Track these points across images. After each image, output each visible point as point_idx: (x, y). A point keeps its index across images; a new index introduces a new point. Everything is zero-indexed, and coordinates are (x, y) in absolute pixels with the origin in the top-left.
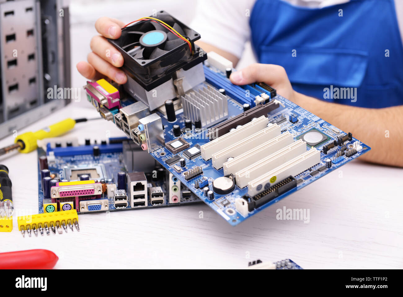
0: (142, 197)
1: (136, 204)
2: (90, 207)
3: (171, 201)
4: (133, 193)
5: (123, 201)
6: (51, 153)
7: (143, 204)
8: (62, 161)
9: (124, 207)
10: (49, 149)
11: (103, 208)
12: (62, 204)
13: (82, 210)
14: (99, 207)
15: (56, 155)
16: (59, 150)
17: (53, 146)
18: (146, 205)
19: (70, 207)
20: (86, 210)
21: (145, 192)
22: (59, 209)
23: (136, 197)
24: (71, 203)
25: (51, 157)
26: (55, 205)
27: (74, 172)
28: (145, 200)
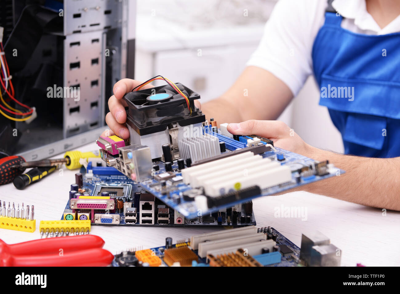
0: (150, 215)
1: (144, 221)
2: (103, 220)
3: (176, 222)
4: (142, 212)
5: (133, 218)
6: (91, 171)
7: (150, 222)
8: (99, 179)
9: (133, 223)
10: (90, 167)
11: (114, 222)
12: (79, 215)
13: (96, 222)
14: (111, 220)
15: (94, 173)
16: (100, 169)
17: (94, 165)
18: (153, 223)
19: (86, 218)
20: (99, 222)
21: (152, 212)
22: (76, 219)
23: (144, 215)
24: (88, 215)
25: (89, 175)
26: (74, 215)
27: (103, 189)
28: (153, 219)
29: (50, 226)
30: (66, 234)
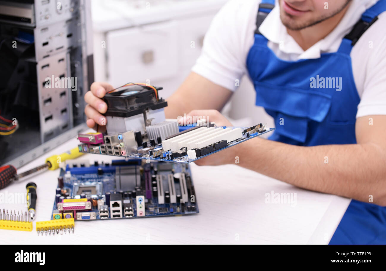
0: (119, 211)
1: (114, 216)
2: (83, 218)
3: (138, 215)
4: (112, 209)
5: (106, 214)
6: (69, 172)
7: (119, 216)
8: (75, 179)
9: (106, 218)
10: (68, 169)
11: (92, 218)
12: (65, 214)
13: (78, 219)
14: (89, 217)
15: (72, 173)
16: (75, 170)
17: (71, 166)
18: (121, 216)
19: (70, 216)
20: (80, 218)
21: (120, 208)
22: (63, 217)
23: (114, 211)
24: (71, 214)
25: (68, 175)
26: (61, 214)
27: (80, 189)
28: (121, 213)
29: (44, 226)
30: (57, 231)
